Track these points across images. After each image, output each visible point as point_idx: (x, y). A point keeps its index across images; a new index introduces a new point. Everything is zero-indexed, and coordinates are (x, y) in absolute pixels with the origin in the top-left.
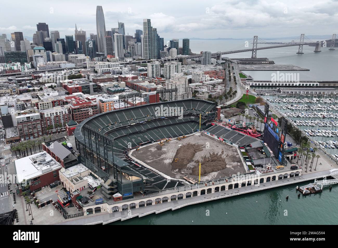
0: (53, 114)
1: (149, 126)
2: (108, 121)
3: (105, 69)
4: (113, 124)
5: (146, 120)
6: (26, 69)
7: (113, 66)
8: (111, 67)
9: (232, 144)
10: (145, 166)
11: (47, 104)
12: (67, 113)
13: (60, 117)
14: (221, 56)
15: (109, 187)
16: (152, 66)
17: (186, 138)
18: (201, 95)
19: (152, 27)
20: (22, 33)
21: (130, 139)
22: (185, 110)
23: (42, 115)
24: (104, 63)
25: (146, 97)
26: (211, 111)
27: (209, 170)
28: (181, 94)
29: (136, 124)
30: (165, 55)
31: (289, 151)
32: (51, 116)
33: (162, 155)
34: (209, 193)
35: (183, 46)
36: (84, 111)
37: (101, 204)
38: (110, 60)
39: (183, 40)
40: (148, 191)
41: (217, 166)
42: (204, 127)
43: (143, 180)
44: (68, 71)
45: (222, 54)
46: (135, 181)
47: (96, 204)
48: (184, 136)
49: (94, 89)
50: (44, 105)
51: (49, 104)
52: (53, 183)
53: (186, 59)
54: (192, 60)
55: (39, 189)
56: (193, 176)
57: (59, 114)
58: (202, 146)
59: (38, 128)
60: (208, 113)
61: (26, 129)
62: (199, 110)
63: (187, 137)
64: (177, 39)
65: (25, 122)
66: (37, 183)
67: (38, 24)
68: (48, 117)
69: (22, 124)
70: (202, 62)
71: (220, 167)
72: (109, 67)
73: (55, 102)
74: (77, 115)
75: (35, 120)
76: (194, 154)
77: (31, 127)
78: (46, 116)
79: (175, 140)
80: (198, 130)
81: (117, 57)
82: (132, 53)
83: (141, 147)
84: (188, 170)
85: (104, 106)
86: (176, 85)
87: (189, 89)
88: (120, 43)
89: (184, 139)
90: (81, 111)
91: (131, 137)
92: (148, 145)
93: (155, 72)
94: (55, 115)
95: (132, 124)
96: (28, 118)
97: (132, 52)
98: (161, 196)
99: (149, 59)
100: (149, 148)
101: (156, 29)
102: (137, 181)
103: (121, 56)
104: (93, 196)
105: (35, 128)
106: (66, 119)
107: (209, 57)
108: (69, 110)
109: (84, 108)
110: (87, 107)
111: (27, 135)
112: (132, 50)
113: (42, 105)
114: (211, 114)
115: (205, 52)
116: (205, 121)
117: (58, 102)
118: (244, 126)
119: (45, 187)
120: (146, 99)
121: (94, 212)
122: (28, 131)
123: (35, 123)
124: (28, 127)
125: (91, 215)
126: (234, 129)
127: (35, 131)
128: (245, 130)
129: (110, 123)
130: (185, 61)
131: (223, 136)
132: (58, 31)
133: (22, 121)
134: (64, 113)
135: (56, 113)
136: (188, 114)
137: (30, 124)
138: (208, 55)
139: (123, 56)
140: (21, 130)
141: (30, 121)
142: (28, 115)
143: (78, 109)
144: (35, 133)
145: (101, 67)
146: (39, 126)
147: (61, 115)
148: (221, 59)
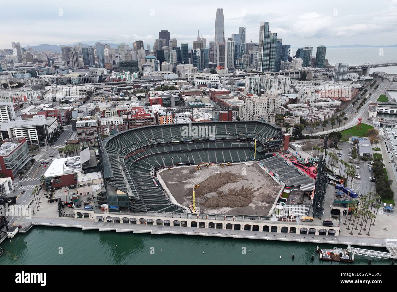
0: (109, 122)
1: (196, 147)
2: (151, 135)
3: (202, 81)
4: (154, 138)
5: (193, 139)
6: (132, 78)
7: (212, 79)
8: (210, 79)
9: (280, 181)
10: (163, 187)
11: (113, 113)
12: (122, 123)
13: (116, 126)
14: (368, 70)
15: (97, 196)
16: (250, 79)
17: (231, 166)
18: (291, 119)
19: (270, 32)
20: (142, 42)
21: (169, 157)
22: (244, 134)
23: (99, 123)
24: (203, 75)
25: (216, 115)
26: (274, 138)
27: (223, 203)
28: (260, 115)
29: (179, 142)
30: (288, 67)
31: (343, 203)
32: (107, 124)
33: (189, 179)
34: (202, 227)
35: (317, 56)
36: (140, 122)
37: (89, 210)
38: (217, 72)
39: (318, 47)
40: (134, 208)
41: (235, 202)
42: (262, 156)
43: (128, 196)
44: (167, 82)
45: (371, 67)
46: (120, 195)
47: (85, 210)
48: (229, 164)
49: (176, 102)
50: (110, 113)
51: (115, 113)
52: (74, 185)
53: (311, 72)
54: (323, 74)
55: (60, 188)
56: (202, 206)
57: (114, 123)
58: (242, 177)
59: (95, 134)
60: (269, 140)
61: (84, 134)
62: (261, 136)
63: (233, 165)
64: (311, 47)
65: (83, 127)
66: (58, 182)
67: (160, 32)
68: (104, 125)
69: (81, 129)
70: (334, 78)
71: (239, 204)
72: (208, 80)
73: (120, 111)
74: (132, 126)
75: (92, 126)
76: (224, 184)
77: (88, 133)
78: (102, 124)
79: (217, 166)
80: (253, 159)
81: (226, 69)
82: (246, 64)
83: (175, 167)
84: (202, 199)
85: (161, 119)
86: (254, 104)
87: (279, 110)
88: (231, 52)
89: (229, 166)
90: (137, 122)
91: (171, 155)
92: (185, 167)
93: (252, 87)
94: (110, 123)
95: (174, 142)
96: (86, 124)
97: (246, 62)
98: (146, 217)
99: (263, 72)
100: (182, 170)
101: (276, 34)
102: (122, 195)
103: (231, 67)
104: (90, 202)
105: (92, 134)
106: (121, 129)
107: (344, 71)
108: (125, 120)
109: (140, 120)
110: (143, 120)
111: (85, 140)
112: (246, 60)
113: (108, 113)
114: (272, 142)
115: (339, 64)
116: (265, 149)
117: (123, 111)
118: (306, 162)
119: (66, 187)
120: (216, 117)
121: (83, 217)
122: (86, 136)
123: (92, 129)
124: (85, 132)
125: (80, 219)
126: (295, 164)
127: (92, 137)
128: (307, 168)
129: (152, 137)
130: (310, 75)
131: (276, 170)
132: (175, 39)
133: (81, 126)
134: (119, 123)
135: (112, 122)
136: (247, 139)
137: (88, 129)
138: (342, 67)
139: (233, 67)
140: (80, 135)
141: (88, 127)
142: (87, 121)
143: (134, 120)
144: (92, 139)
145: (199, 79)
146: (96, 132)
147: (117, 124)
148: (368, 75)
